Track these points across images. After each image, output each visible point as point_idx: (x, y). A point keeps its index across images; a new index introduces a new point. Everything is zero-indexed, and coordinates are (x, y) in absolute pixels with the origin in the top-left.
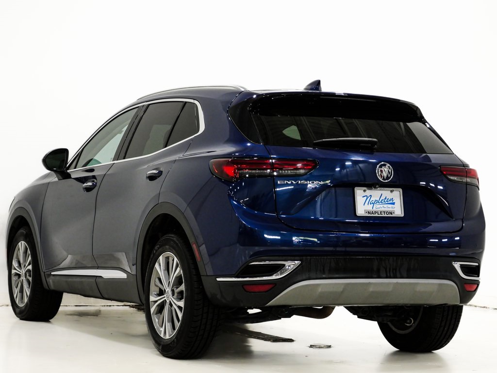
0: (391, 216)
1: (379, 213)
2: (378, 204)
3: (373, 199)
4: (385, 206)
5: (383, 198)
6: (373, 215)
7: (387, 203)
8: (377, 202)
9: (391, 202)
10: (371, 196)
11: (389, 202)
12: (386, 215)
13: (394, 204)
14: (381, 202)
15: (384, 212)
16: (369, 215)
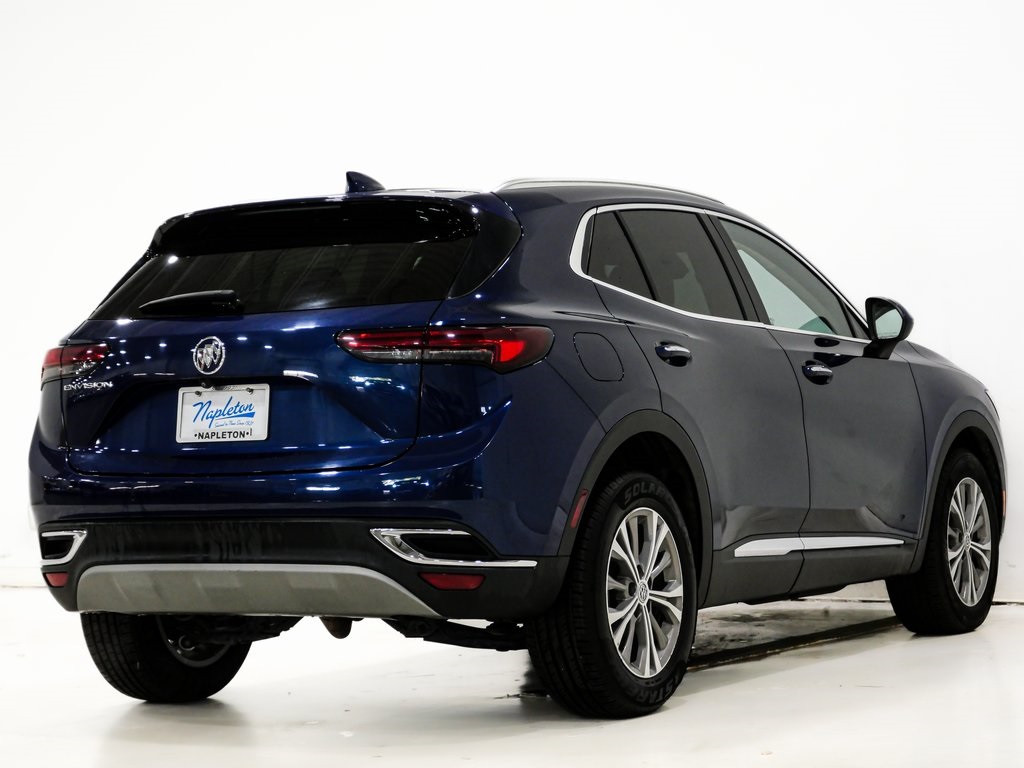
0: (242, 439)
1: (220, 435)
2: (222, 417)
3: (213, 408)
4: (235, 420)
5: (233, 404)
6: (207, 440)
7: (239, 414)
8: (220, 413)
9: (248, 411)
10: (210, 402)
11: (244, 412)
12: (232, 439)
13: (252, 415)
14: (228, 414)
15: (230, 433)
16: (201, 440)
